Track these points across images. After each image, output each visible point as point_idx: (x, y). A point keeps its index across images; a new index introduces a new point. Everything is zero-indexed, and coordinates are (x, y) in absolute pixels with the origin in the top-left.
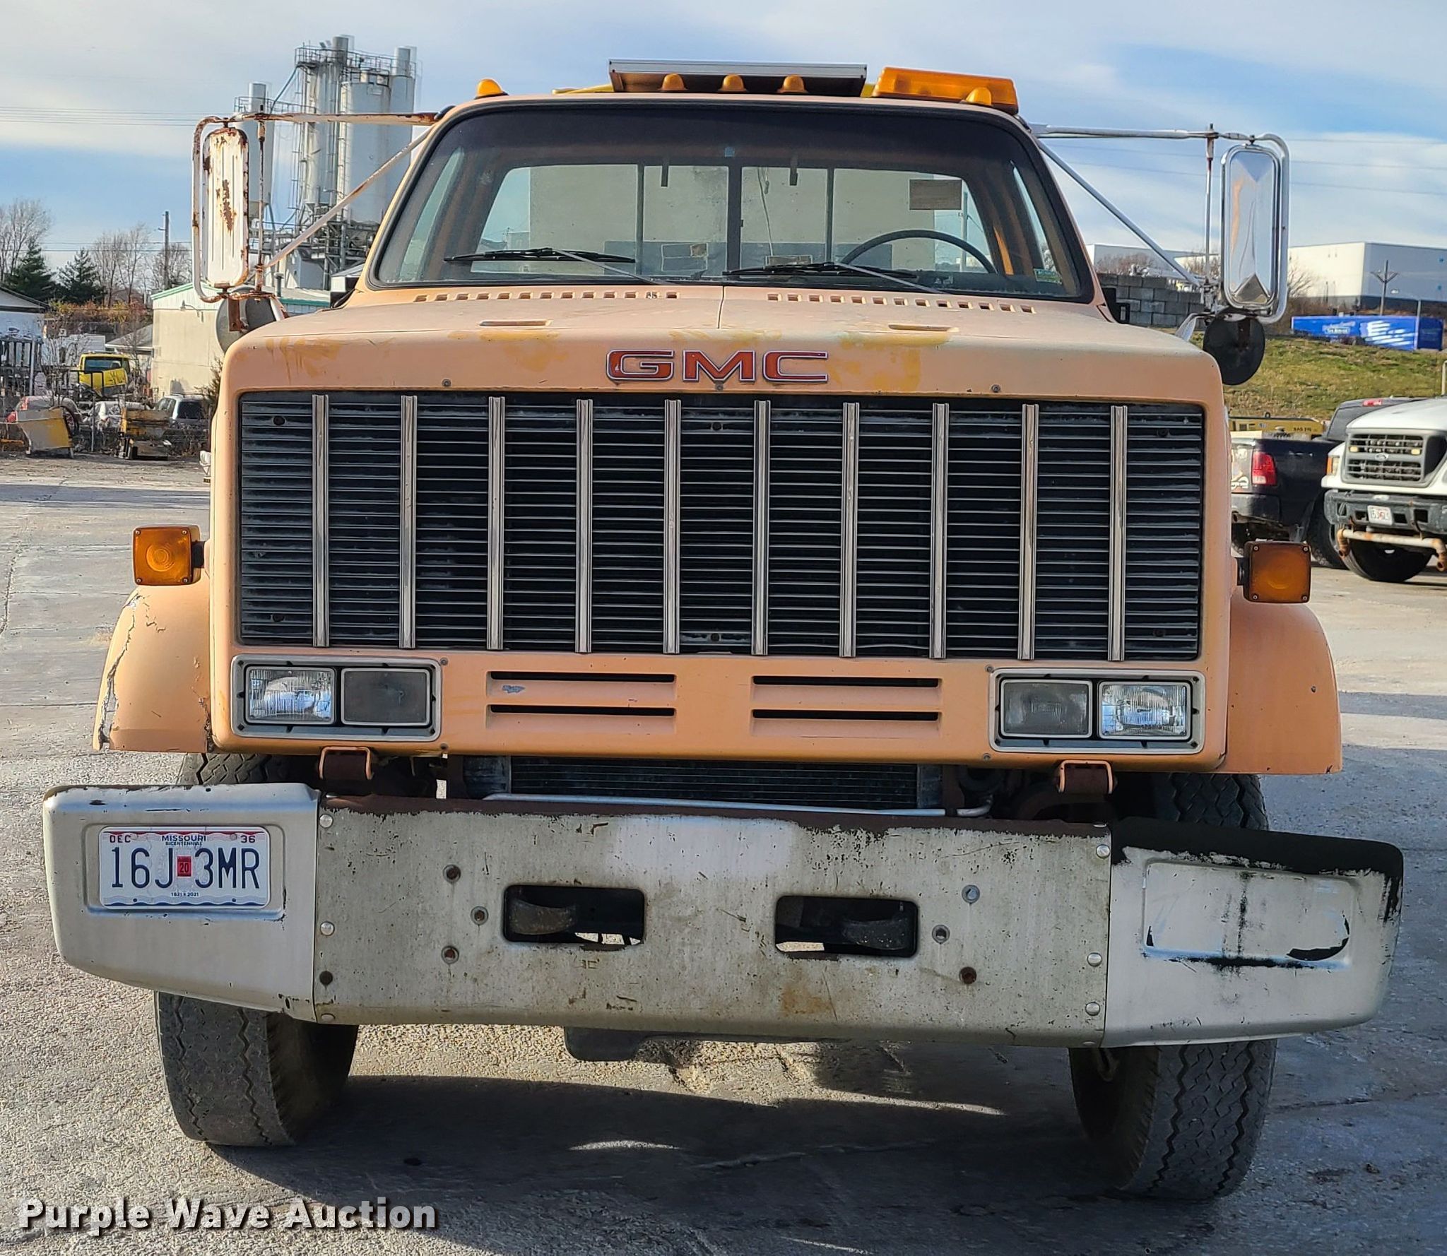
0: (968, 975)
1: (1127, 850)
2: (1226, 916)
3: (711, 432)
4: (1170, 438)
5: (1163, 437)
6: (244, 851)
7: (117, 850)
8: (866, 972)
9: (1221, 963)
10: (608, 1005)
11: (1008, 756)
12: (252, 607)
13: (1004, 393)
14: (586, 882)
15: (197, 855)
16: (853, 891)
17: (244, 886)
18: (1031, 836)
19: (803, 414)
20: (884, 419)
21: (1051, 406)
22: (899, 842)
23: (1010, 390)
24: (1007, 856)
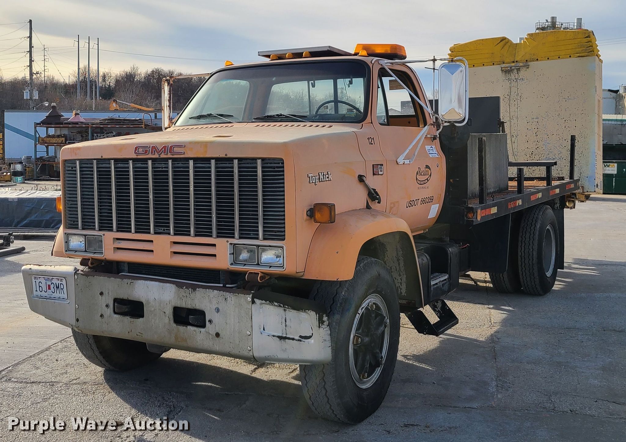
0: (218, 335)
1: (255, 299)
2: (282, 323)
3: (161, 169)
4: (276, 169)
5: (274, 169)
6: (61, 284)
7: (35, 282)
8: (193, 331)
9: (281, 338)
10: (137, 334)
11: (233, 269)
12: (69, 218)
13: (228, 156)
14: (130, 299)
15: (51, 284)
16: (189, 307)
17: (61, 294)
18: (231, 293)
19: (182, 163)
20: (201, 165)
21: (244, 160)
22: (200, 292)
23: (230, 155)
24: (225, 299)
